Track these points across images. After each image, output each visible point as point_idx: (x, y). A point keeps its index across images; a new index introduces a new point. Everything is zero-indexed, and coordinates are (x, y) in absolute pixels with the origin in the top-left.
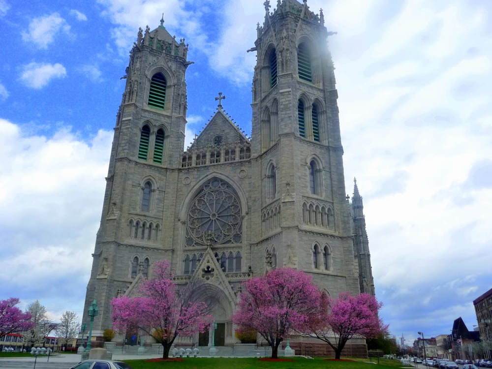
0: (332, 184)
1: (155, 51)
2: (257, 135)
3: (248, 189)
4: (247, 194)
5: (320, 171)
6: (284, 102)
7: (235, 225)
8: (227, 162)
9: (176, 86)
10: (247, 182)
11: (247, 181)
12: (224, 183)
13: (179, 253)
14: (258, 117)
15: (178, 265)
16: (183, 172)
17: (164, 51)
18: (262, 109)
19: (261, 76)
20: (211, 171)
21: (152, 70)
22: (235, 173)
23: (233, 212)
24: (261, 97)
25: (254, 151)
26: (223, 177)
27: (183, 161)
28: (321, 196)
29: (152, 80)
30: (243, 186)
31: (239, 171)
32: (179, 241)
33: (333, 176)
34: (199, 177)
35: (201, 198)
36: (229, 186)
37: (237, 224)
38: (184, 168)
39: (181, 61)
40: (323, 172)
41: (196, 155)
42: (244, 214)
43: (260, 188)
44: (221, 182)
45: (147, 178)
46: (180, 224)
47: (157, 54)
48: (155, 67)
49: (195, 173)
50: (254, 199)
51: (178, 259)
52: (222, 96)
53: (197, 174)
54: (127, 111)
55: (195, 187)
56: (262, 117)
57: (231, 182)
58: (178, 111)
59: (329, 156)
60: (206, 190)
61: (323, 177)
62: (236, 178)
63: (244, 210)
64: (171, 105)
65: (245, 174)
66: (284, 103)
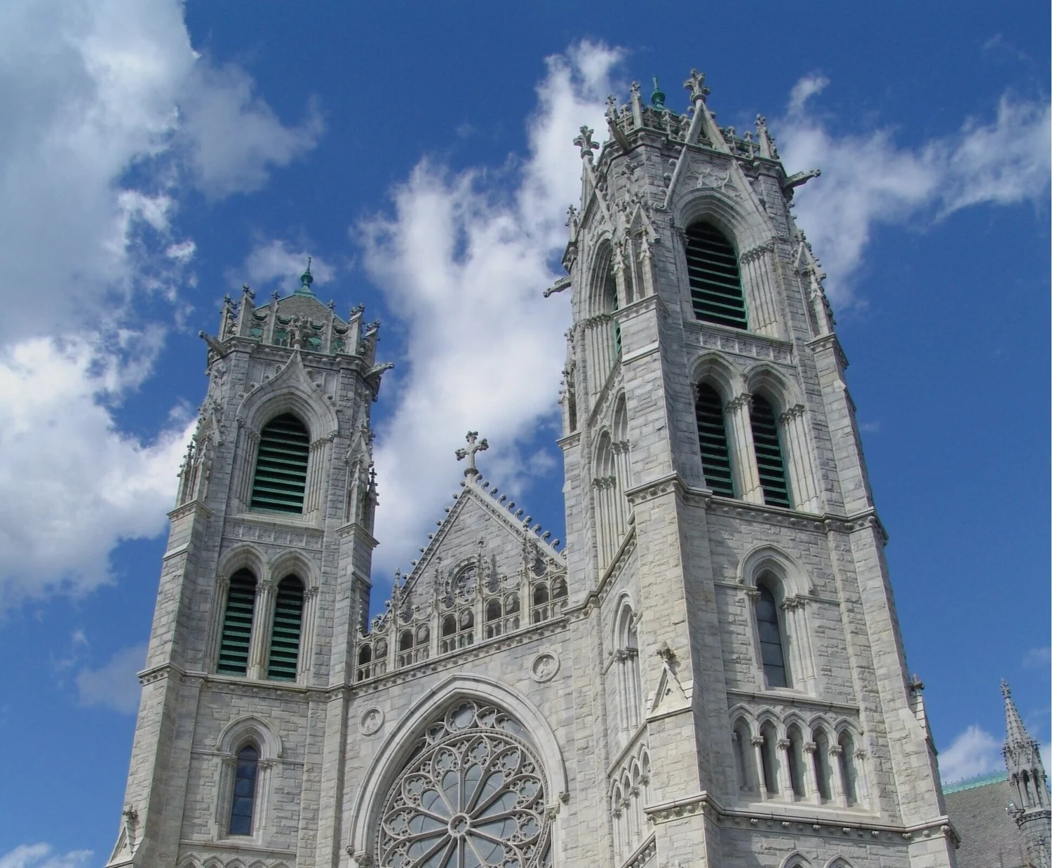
1: (267, 350)
2: (585, 531)
3: (564, 715)
4: (561, 733)
6: (638, 387)
7: (527, 845)
8: (495, 638)
9: (335, 440)
10: (561, 693)
11: (558, 688)
12: (487, 707)
14: (582, 475)
16: (362, 693)
17: (297, 347)
18: (593, 448)
19: (584, 350)
20: (444, 676)
21: (259, 403)
22: (521, 668)
23: (520, 802)
24: (587, 409)
25: (576, 586)
26: (483, 690)
27: (361, 663)
28: (810, 689)
29: (264, 433)
30: (547, 706)
31: (532, 659)
33: (848, 617)
34: (410, 703)
35: (419, 770)
36: (504, 716)
37: (534, 842)
38: (364, 680)
39: (353, 367)
41: (399, 637)
42: (553, 800)
43: (599, 701)
44: (480, 706)
45: (240, 728)
46: (352, 865)
47: (277, 358)
48: (271, 395)
49: (395, 691)
50: (582, 744)
52: (477, 443)
53: (403, 695)
54: (177, 530)
55: (397, 739)
56: (593, 470)
57: (508, 702)
58: (342, 513)
60: (434, 742)
62: (523, 687)
63: (555, 787)
64: (322, 500)
65: (552, 666)
66: (638, 392)
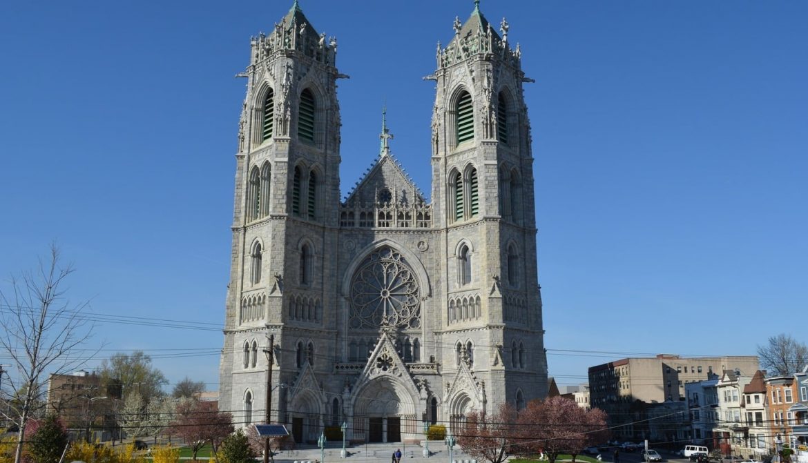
0: (526, 273)
1: (305, 58)
5: (516, 257)
7: (411, 307)
8: (402, 228)
9: (329, 111)
10: (428, 257)
12: (397, 254)
13: (343, 336)
15: (343, 351)
16: (344, 233)
17: (315, 58)
20: (381, 237)
21: (302, 85)
22: (413, 243)
23: (408, 291)
25: (437, 220)
26: (395, 246)
27: (342, 218)
28: (517, 287)
29: (302, 98)
32: (343, 322)
33: (527, 264)
34: (366, 243)
35: (367, 268)
37: (414, 306)
38: (344, 227)
40: (519, 259)
41: (360, 213)
42: (423, 295)
44: (393, 251)
45: (304, 240)
46: (343, 300)
47: (307, 62)
49: (360, 236)
51: (343, 343)
53: (363, 239)
56: (447, 178)
58: (332, 147)
59: (524, 240)
60: (374, 260)
61: (519, 263)
62: (414, 250)
63: (424, 290)
64: (324, 138)
65: (424, 247)
